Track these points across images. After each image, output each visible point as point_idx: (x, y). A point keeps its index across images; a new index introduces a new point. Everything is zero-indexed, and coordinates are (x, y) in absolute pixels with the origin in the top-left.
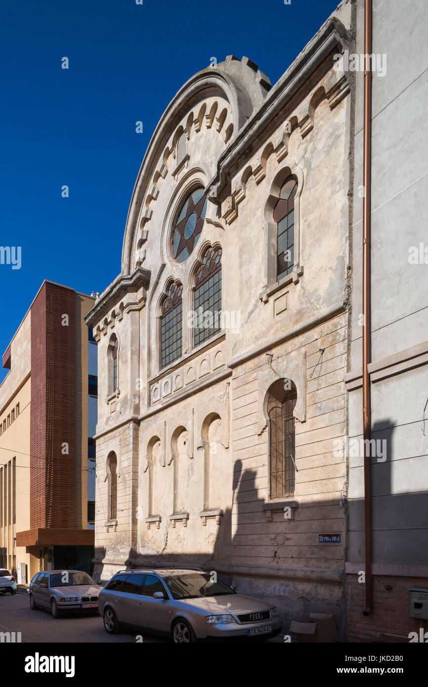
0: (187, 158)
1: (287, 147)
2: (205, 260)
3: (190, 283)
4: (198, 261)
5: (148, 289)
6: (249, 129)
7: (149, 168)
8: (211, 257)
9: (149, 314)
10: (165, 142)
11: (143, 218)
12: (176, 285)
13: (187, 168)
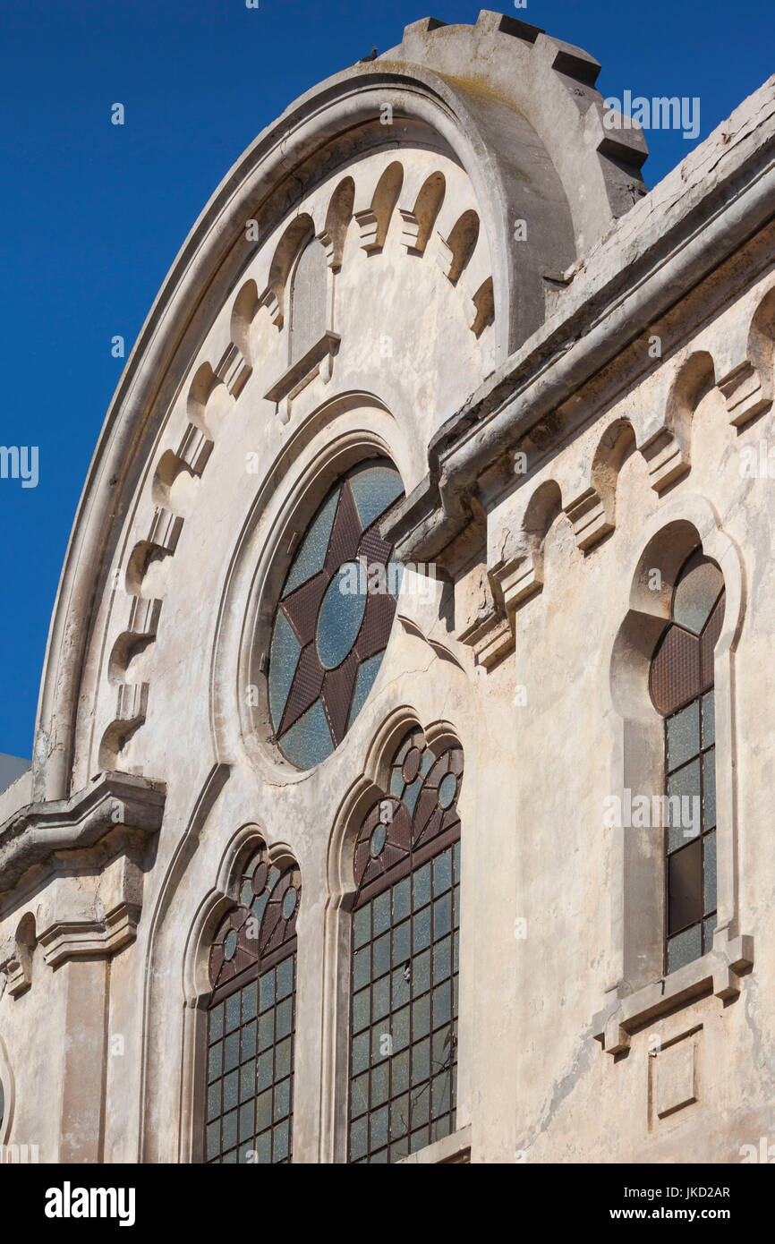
0: (330, 345)
1: (685, 447)
2: (398, 778)
3: (334, 875)
4: (368, 782)
5: (151, 867)
6: (542, 363)
7: (172, 346)
8: (424, 773)
9: (151, 982)
10: (242, 261)
11: (139, 545)
12: (276, 865)
13: (326, 382)
